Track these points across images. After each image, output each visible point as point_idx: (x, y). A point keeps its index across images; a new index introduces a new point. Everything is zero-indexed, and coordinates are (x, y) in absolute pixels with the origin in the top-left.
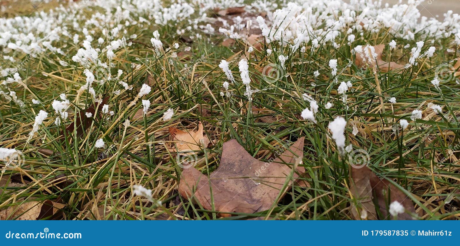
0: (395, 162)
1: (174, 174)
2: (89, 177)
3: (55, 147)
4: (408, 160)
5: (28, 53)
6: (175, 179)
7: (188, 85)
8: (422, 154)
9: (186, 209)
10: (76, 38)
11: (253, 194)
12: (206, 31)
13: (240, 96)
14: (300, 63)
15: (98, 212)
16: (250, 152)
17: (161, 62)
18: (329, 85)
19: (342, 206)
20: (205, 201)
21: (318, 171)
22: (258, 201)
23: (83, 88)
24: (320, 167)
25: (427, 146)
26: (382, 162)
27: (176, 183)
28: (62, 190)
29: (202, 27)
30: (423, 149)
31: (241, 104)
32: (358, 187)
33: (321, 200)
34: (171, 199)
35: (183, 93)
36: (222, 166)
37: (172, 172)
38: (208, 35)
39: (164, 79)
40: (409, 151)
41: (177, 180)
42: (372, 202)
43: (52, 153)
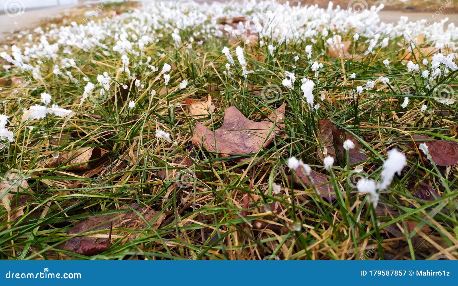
0: (351, 121)
1: (189, 131)
2: (126, 131)
3: (102, 113)
4: (362, 119)
5: (82, 48)
6: (190, 133)
7: (200, 70)
8: (373, 115)
9: (197, 154)
10: (116, 37)
11: (246, 143)
12: (216, 34)
13: (239, 76)
14: (285, 53)
15: (133, 155)
16: (245, 115)
17: (180, 52)
18: (305, 69)
19: (311, 151)
20: (211, 147)
21: (295, 128)
22: (250, 148)
23: (121, 69)
24: (296, 123)
25: (377, 110)
26: (342, 121)
27: (190, 136)
28: (107, 140)
29: (213, 31)
30: (374, 112)
31: (240, 83)
32: (323, 136)
33: (295, 145)
34: (186, 148)
35: (197, 76)
36: (224, 125)
37: (188, 129)
38: (217, 37)
39: (182, 64)
40: (363, 113)
41: (191, 135)
42: (333, 147)
43: (100, 117)
